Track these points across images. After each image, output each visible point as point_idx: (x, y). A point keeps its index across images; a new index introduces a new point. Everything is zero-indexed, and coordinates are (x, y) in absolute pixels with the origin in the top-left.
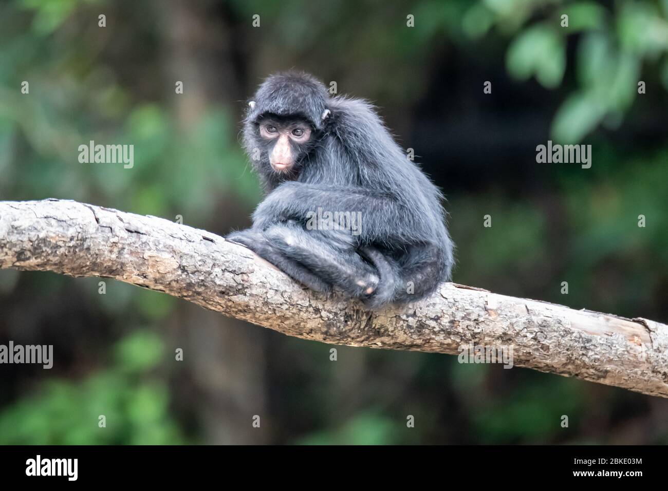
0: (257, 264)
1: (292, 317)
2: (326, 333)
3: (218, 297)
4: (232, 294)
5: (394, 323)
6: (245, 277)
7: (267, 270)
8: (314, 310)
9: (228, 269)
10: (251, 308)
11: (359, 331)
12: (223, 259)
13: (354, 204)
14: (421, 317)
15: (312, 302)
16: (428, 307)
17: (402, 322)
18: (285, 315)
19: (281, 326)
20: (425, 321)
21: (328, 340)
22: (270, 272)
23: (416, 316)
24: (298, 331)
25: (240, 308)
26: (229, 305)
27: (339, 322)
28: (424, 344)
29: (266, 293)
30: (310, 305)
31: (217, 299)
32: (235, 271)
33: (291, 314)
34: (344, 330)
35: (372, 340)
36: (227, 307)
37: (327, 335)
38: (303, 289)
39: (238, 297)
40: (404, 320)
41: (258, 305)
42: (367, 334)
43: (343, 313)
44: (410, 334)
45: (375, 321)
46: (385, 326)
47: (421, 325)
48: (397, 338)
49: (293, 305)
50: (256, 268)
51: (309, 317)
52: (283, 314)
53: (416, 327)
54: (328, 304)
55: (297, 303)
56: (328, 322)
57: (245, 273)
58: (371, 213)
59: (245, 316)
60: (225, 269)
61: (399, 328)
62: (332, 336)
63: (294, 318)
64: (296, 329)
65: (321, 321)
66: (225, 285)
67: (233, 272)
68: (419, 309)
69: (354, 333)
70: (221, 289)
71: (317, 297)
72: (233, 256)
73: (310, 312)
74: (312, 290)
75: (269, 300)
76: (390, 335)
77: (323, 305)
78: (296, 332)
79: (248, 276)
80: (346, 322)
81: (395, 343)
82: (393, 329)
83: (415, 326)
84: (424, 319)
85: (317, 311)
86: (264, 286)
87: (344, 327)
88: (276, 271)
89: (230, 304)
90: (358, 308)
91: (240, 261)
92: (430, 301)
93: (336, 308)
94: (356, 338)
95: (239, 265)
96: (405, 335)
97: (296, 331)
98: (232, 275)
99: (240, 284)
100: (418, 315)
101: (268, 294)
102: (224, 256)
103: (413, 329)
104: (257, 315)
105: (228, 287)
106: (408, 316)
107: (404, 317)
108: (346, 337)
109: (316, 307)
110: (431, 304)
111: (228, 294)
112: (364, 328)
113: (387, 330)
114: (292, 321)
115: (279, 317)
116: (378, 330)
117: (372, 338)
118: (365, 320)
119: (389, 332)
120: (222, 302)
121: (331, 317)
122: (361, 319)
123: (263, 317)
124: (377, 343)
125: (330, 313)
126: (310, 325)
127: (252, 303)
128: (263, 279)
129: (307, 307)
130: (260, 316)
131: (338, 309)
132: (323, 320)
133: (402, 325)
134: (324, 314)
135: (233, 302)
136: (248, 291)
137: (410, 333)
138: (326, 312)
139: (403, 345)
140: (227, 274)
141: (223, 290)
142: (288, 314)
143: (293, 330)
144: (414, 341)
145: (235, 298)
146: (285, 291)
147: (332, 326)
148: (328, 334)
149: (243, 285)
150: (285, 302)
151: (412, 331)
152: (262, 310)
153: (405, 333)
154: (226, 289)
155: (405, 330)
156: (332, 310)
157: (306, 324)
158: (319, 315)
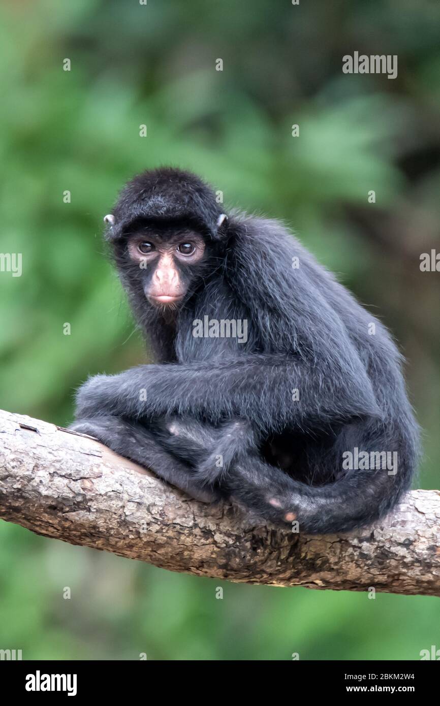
0: (107, 464)
1: (167, 543)
2: (225, 567)
3: (46, 515)
4: (67, 509)
5: (338, 551)
6: (87, 484)
7: (123, 473)
8: (202, 532)
9: (58, 472)
10: (101, 530)
11: (279, 563)
12: (51, 458)
13: (243, 378)
14: (383, 542)
15: (199, 520)
16: (395, 526)
17: (350, 550)
18: (155, 540)
19: (154, 557)
20: (389, 548)
21: (230, 577)
22: (128, 475)
23: (375, 540)
24: (181, 564)
25: (83, 531)
26: (67, 526)
27: (243, 550)
28: (392, 582)
29: (123, 507)
30: (196, 525)
31: (46, 517)
32: (70, 475)
33: (165, 538)
34: (252, 562)
35: (304, 576)
36: (64, 528)
37: (227, 570)
38: (183, 501)
39: (78, 514)
40: (354, 547)
41: (111, 526)
42: (294, 567)
43: (249, 536)
44: (366, 568)
45: (304, 548)
46: (321, 555)
47: (382, 553)
48: (346, 573)
49: (167, 525)
50: (105, 470)
51: (195, 542)
52: (152, 539)
53: (376, 556)
54: (225, 523)
55: (174, 522)
56: (227, 550)
57: (88, 478)
58: (272, 389)
59: (94, 542)
60: (54, 473)
61: (347, 559)
62: (235, 571)
63: (170, 544)
64: (179, 561)
65: (216, 549)
66: (56, 497)
67: (68, 476)
68: (379, 530)
69: (270, 567)
70: (50, 502)
71: (206, 513)
72: (67, 453)
73: (196, 536)
74: (198, 501)
75: (127, 518)
76: (333, 569)
77: (217, 525)
78: (180, 566)
79: (92, 482)
80: (255, 549)
81: (345, 582)
82: (337, 560)
83: (373, 555)
84: (387, 545)
85: (207, 533)
86: (117, 497)
87: (252, 556)
88: (140, 475)
89: (67, 524)
90: (273, 529)
91: (79, 460)
92: (398, 517)
93: (238, 529)
94: (276, 574)
95: (77, 465)
96: (359, 569)
97: (179, 564)
98: (66, 481)
99: (79, 494)
100: (378, 539)
101: (126, 508)
102: (53, 452)
103: (370, 559)
104: (113, 541)
105: (60, 500)
106: (361, 541)
107: (355, 542)
108: (258, 573)
109: (205, 527)
110: (398, 522)
111: (62, 510)
112: (287, 558)
113: (326, 561)
114: (170, 549)
115: (148, 543)
116: (311, 562)
117: (304, 574)
118: (287, 546)
119: (331, 563)
120: (56, 521)
121: (231, 542)
122: (279, 545)
123: (121, 543)
124: (315, 581)
125: (229, 537)
126: (199, 554)
127: (101, 522)
128: (117, 487)
129: (191, 527)
130: (117, 542)
131: (241, 531)
132: (218, 547)
133: (352, 554)
134: (218, 537)
135: (72, 522)
136: (94, 505)
137: (366, 565)
138: (222, 536)
139: (357, 583)
140: (57, 480)
141: (54, 504)
142: (161, 539)
143: (174, 562)
144: (375, 578)
145: (73, 516)
146: (154, 505)
147: (233, 555)
148: (229, 568)
149: (84, 496)
150: (153, 521)
151: (369, 562)
152: (119, 533)
153: (358, 566)
154: (58, 501)
155: (357, 560)
156: (232, 533)
157: (192, 553)
158: (210, 540)
